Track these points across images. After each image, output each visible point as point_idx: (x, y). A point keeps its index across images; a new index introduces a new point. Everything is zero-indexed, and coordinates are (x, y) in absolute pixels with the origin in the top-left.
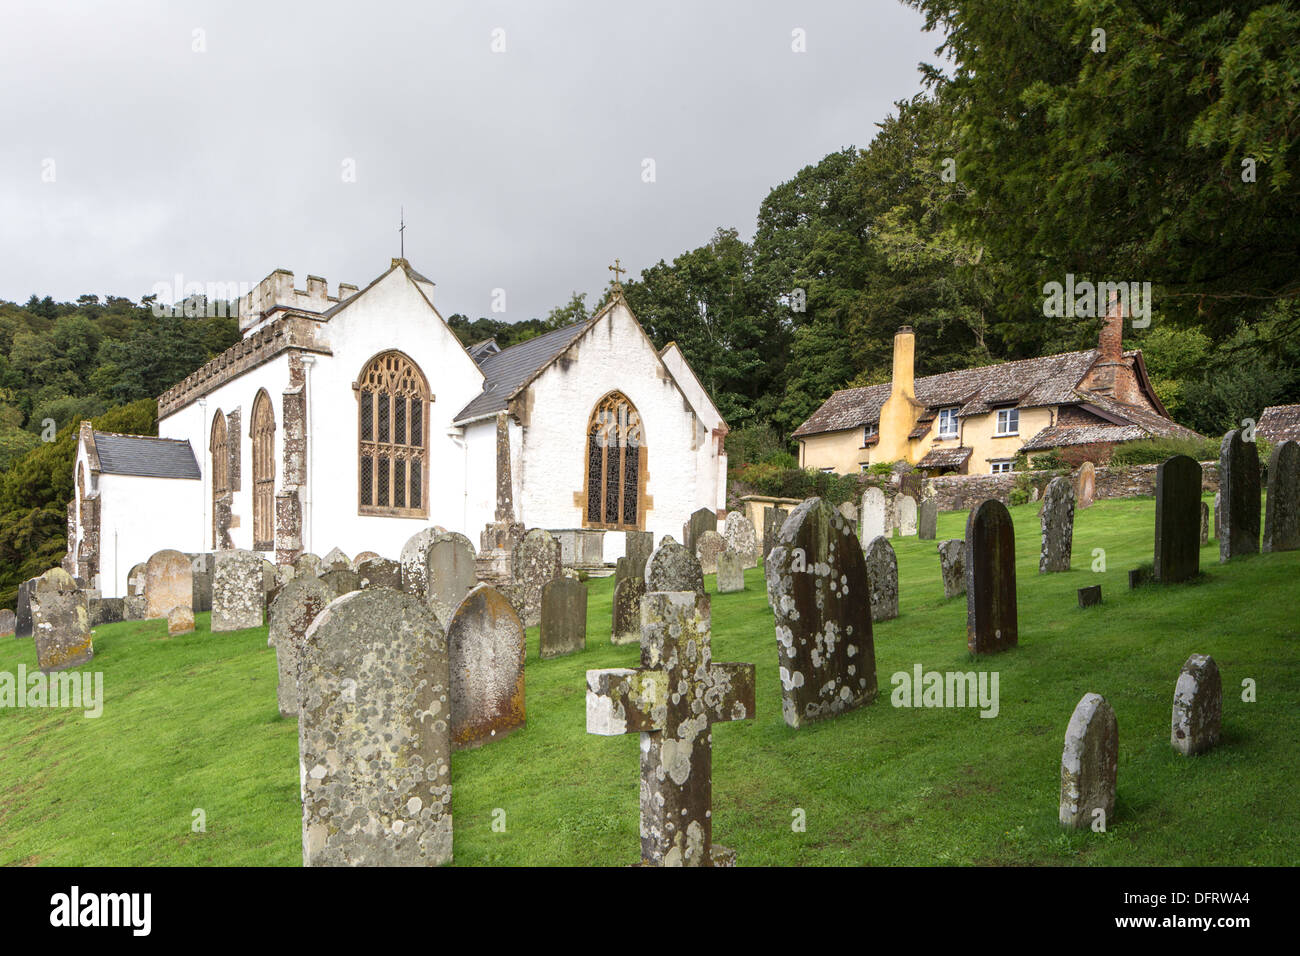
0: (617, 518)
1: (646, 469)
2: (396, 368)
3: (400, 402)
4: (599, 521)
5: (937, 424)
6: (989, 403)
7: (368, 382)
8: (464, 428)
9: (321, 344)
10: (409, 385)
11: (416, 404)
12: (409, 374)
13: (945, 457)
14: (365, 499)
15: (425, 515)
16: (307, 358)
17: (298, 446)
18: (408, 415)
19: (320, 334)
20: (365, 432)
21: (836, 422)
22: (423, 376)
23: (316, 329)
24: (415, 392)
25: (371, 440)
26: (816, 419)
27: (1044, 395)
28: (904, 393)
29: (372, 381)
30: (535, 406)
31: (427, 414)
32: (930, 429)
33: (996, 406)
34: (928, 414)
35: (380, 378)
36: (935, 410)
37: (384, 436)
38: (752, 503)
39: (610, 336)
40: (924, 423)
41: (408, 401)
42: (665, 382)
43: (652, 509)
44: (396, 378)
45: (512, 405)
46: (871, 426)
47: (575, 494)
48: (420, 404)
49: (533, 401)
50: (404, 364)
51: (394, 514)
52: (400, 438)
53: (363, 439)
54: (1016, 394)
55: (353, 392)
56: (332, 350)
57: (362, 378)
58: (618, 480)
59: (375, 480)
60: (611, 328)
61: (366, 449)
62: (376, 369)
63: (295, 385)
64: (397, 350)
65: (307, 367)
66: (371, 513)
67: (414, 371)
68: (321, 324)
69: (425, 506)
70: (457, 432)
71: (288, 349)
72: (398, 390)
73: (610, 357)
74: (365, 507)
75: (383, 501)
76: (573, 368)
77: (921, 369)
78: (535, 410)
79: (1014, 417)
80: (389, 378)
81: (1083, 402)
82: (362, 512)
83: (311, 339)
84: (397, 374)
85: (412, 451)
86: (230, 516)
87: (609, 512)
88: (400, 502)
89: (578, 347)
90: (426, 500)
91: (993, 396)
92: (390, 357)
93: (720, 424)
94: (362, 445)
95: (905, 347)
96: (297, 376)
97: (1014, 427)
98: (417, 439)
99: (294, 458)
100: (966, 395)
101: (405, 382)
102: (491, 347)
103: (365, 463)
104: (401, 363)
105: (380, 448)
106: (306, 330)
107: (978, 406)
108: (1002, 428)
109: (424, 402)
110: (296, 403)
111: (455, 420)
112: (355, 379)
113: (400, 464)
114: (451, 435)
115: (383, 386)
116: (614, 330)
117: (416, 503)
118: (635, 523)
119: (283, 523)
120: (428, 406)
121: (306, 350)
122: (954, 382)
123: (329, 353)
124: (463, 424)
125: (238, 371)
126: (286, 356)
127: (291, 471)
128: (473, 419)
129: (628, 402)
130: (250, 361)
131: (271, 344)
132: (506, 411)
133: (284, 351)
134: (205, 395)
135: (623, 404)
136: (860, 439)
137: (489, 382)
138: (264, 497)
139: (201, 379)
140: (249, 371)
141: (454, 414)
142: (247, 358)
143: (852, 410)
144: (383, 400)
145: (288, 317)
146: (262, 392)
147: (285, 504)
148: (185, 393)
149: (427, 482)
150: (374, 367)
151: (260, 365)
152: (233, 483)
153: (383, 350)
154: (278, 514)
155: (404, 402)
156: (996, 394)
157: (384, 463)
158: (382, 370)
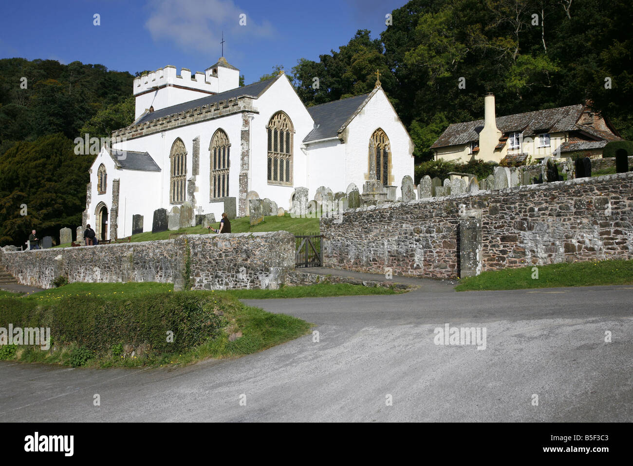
1: (391, 163)
2: (280, 119)
3: (282, 134)
5: (509, 142)
6: (534, 131)
7: (271, 125)
8: (307, 145)
9: (255, 108)
10: (285, 126)
11: (288, 134)
12: (285, 120)
13: (515, 158)
14: (269, 178)
15: (291, 185)
16: (251, 115)
17: (245, 153)
18: (285, 139)
19: (255, 104)
20: (270, 147)
22: (291, 122)
24: (287, 129)
25: (272, 150)
27: (560, 127)
28: (491, 126)
30: (349, 134)
31: (292, 138)
32: (505, 144)
33: (538, 132)
34: (504, 137)
35: (275, 123)
37: (276, 150)
38: (453, 175)
39: (376, 103)
40: (503, 140)
41: (285, 133)
43: (394, 181)
44: (280, 123)
45: (340, 135)
46: (475, 143)
47: (365, 174)
49: (349, 132)
51: (280, 184)
52: (282, 150)
53: (269, 150)
54: (547, 127)
55: (266, 129)
56: (258, 111)
57: (270, 123)
58: (381, 168)
59: (273, 168)
60: (376, 100)
61: (270, 154)
63: (246, 127)
64: (282, 111)
65: (250, 119)
67: (287, 119)
68: (255, 100)
69: (291, 181)
70: (305, 147)
71: (243, 112)
72: (281, 128)
74: (270, 181)
75: (275, 179)
76: (363, 118)
77: (499, 113)
78: (350, 136)
80: (278, 123)
81: (580, 130)
83: (251, 106)
84: (281, 121)
85: (286, 156)
86: (195, 187)
88: (282, 179)
89: (364, 109)
90: (292, 178)
91: (536, 127)
92: (279, 114)
94: (268, 153)
95: (490, 102)
96: (246, 123)
98: (288, 151)
99: (246, 158)
100: (523, 126)
101: (284, 124)
103: (269, 160)
104: (282, 116)
105: (274, 154)
106: (249, 103)
107: (530, 133)
109: (291, 133)
110: (245, 135)
111: (304, 141)
112: (267, 124)
113: (282, 162)
114: (302, 149)
115: (275, 127)
117: (287, 180)
119: (242, 187)
120: (292, 135)
121: (250, 112)
122: (515, 120)
123: (258, 113)
124: (308, 143)
125: (198, 120)
126: (241, 114)
127: (245, 164)
128: (317, 141)
129: (384, 132)
130: (209, 115)
131: (228, 109)
132: (337, 138)
133: (239, 112)
134: (165, 131)
135: (382, 134)
136: (469, 150)
137: (316, 124)
138: (217, 177)
139: (160, 123)
140: (208, 120)
141: (303, 139)
142: (206, 114)
143: (462, 135)
144: (276, 133)
145: (243, 97)
146: (220, 130)
147: (244, 179)
148: (143, 129)
149: (292, 170)
150: (273, 118)
151: (218, 118)
152: (195, 171)
153: (277, 111)
154: (240, 183)
155: (283, 133)
156: (537, 126)
157: (276, 161)
158: (275, 119)
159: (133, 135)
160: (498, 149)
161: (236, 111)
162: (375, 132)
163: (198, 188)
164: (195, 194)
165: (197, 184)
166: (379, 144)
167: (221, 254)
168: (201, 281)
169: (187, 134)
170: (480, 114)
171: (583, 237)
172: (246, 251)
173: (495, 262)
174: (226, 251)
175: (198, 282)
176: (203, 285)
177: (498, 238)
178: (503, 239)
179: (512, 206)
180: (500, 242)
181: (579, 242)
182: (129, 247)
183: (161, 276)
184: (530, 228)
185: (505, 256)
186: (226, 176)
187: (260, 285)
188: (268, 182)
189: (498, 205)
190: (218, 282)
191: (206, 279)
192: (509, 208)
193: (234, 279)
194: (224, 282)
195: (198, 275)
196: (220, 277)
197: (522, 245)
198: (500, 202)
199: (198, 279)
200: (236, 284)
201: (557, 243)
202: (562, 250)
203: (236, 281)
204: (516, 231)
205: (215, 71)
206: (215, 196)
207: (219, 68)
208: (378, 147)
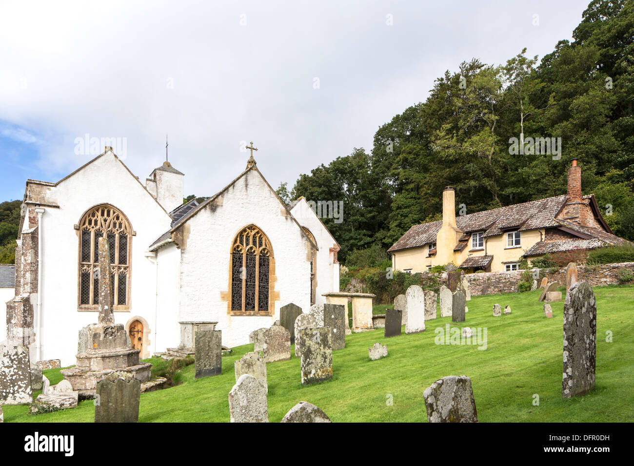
0: (254, 307)
1: (274, 274)
2: (108, 215)
3: (111, 236)
4: (241, 309)
5: (471, 242)
6: (501, 229)
7: (87, 224)
8: (156, 251)
9: (51, 200)
10: (117, 226)
11: (123, 237)
12: (118, 218)
13: (476, 261)
14: (83, 300)
15: (128, 310)
16: (42, 209)
18: (117, 244)
19: (50, 194)
20: (84, 256)
21: (412, 242)
22: (127, 220)
23: (48, 191)
24: (122, 230)
25: (89, 261)
26: (401, 241)
27: (535, 223)
28: (450, 225)
29: (90, 223)
30: (190, 235)
31: (130, 243)
32: (466, 245)
33: (506, 230)
34: (465, 236)
35: (96, 222)
36: (469, 234)
39: (246, 189)
40: (463, 241)
41: (117, 236)
42: (287, 219)
43: (279, 300)
44: (108, 221)
45: (175, 236)
46: (432, 244)
47: (222, 293)
48: (126, 238)
49: (189, 232)
50: (114, 213)
52: (110, 260)
53: (83, 261)
54: (518, 223)
55: (75, 231)
56: (59, 204)
57: (83, 221)
58: (255, 282)
59: (92, 287)
60: (247, 185)
61: (85, 268)
62: (93, 215)
63: (31, 227)
64: (107, 204)
65: (39, 216)
66: (87, 309)
67: (121, 216)
68: (51, 188)
69: (128, 303)
70: (151, 254)
72: (110, 229)
73: (247, 203)
74: (83, 306)
75: (96, 302)
76: (219, 210)
78: (190, 238)
79: (518, 236)
80: (103, 221)
81: (560, 226)
82: (80, 309)
83: (44, 197)
84: (109, 219)
85: (119, 268)
87: (247, 304)
89: (223, 197)
91: (504, 224)
92: (104, 208)
93: (334, 245)
94: (81, 265)
95: (449, 198)
96: (32, 221)
97: (518, 242)
98: (123, 260)
100: (488, 225)
101: (115, 224)
102: (194, 203)
103: (84, 277)
104: (111, 212)
105: (95, 266)
106: (40, 192)
107: (495, 231)
108: (511, 243)
109: (128, 236)
110: (27, 241)
111: (150, 247)
112: (77, 222)
114: (148, 257)
115: (98, 227)
116: (248, 186)
117: (122, 301)
118: (268, 310)
120: (131, 238)
121: (39, 205)
123: (58, 207)
129: (260, 231)
132: (170, 240)
135: (258, 233)
144: (98, 235)
149: (130, 288)
153: (99, 204)
155: (114, 236)
160: (458, 250)
162: (244, 230)
166: (251, 248)
207: (158, 172)
208: (250, 253)
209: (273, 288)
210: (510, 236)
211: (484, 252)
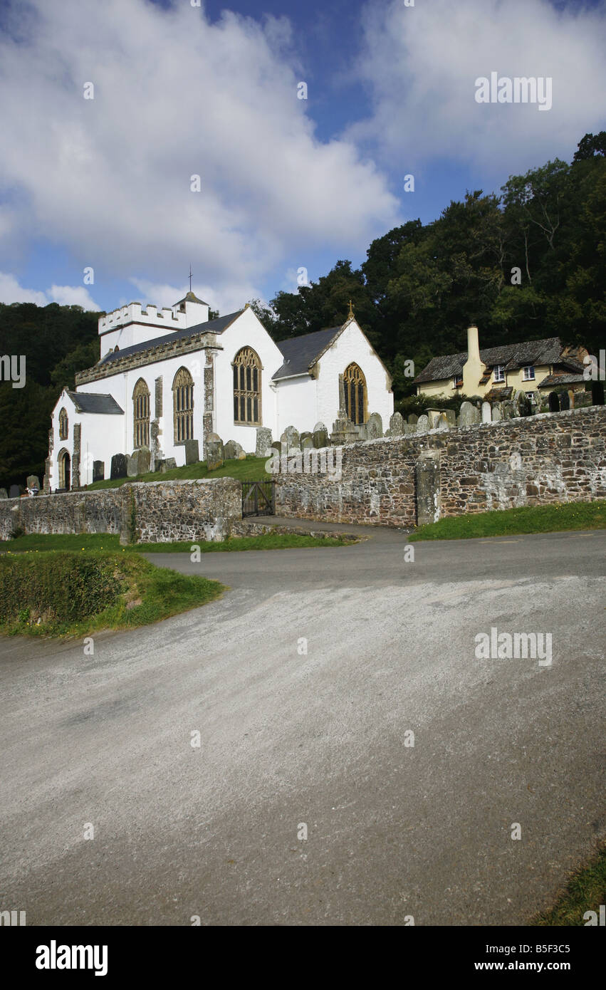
1: (367, 399)
2: (247, 355)
3: (249, 370)
5: (493, 375)
6: (519, 364)
7: (237, 361)
8: (277, 382)
9: (219, 345)
10: (252, 362)
11: (255, 371)
12: (252, 356)
13: (499, 392)
14: (236, 418)
15: (260, 425)
16: (214, 351)
17: (209, 393)
18: (252, 376)
19: (218, 340)
20: (236, 385)
22: (258, 358)
23: (217, 338)
24: (255, 365)
25: (238, 389)
27: (544, 359)
28: (474, 359)
30: (321, 370)
31: (260, 376)
32: (490, 378)
33: (522, 365)
34: (487, 370)
35: (241, 359)
36: (491, 367)
37: (242, 388)
38: (432, 412)
39: (350, 336)
40: (487, 374)
41: (252, 370)
44: (247, 359)
45: (311, 370)
46: (458, 377)
48: (257, 371)
49: (319, 368)
51: (248, 425)
52: (249, 388)
53: (235, 388)
54: (532, 359)
55: (231, 366)
56: (223, 347)
57: (235, 359)
58: (354, 405)
59: (239, 408)
61: (236, 394)
63: (209, 364)
64: (249, 345)
65: (214, 356)
66: (239, 424)
67: (254, 355)
68: (219, 335)
69: (260, 421)
70: (274, 384)
71: (206, 348)
72: (248, 365)
73: (350, 346)
74: (237, 422)
75: (243, 419)
76: (335, 352)
77: (482, 345)
79: (532, 371)
80: (244, 359)
81: (565, 363)
83: (215, 342)
84: (248, 357)
85: (253, 394)
86: (158, 429)
88: (250, 419)
90: (261, 418)
91: (520, 359)
92: (245, 350)
94: (234, 391)
95: (473, 334)
96: (210, 360)
97: (532, 375)
98: (256, 389)
99: (210, 398)
100: (507, 360)
101: (251, 360)
103: (236, 400)
104: (249, 352)
105: (241, 392)
106: (213, 339)
107: (514, 366)
108: (527, 375)
109: (259, 370)
110: (209, 374)
111: (272, 379)
112: (233, 360)
113: (249, 400)
114: (271, 386)
115: (242, 363)
117: (256, 420)
118: (364, 425)
119: (207, 429)
120: (260, 372)
121: (214, 348)
122: (500, 352)
123: (222, 349)
124: (278, 379)
125: (161, 358)
126: (204, 351)
127: (209, 404)
128: (286, 377)
129: (358, 367)
130: (172, 353)
131: (190, 346)
132: (308, 373)
133: (202, 349)
134: (127, 371)
135: (356, 368)
136: (452, 384)
137: (286, 359)
138: (181, 419)
139: (122, 362)
140: (171, 358)
141: (272, 376)
142: (169, 352)
143: (445, 368)
144: (242, 370)
145: (206, 333)
146: (183, 368)
147: (208, 421)
148: (105, 370)
149: (261, 409)
150: (238, 354)
151: (180, 355)
152: (159, 413)
153: (243, 346)
154: (204, 424)
156: (522, 359)
157: (243, 400)
158: (242, 356)
159: (96, 377)
160: (483, 383)
161: (198, 348)
162: (349, 366)
163: (162, 431)
164: (158, 437)
165: (161, 426)
166: (353, 380)
167: (165, 504)
168: (147, 533)
169: (149, 373)
170: (464, 347)
171: (545, 478)
172: (191, 500)
173: (455, 507)
174: (171, 500)
175: (144, 534)
176: (149, 537)
177: (458, 481)
178: (463, 482)
179: (472, 445)
180: (460, 486)
181: (541, 484)
182: (81, 496)
183: (113, 527)
184: (491, 469)
185: (465, 500)
186: (190, 418)
187: (206, 537)
188: (235, 423)
189: (457, 444)
190: (164, 533)
191: (151, 531)
192: (469, 448)
193: (180, 530)
194: (169, 534)
195: (143, 526)
196: (165, 529)
197: (482, 488)
198: (458, 441)
199: (144, 531)
200: (182, 536)
201: (519, 485)
202: (524, 493)
203: (181, 533)
204: (476, 473)
205: (183, 307)
206: (179, 440)
207: (187, 303)
208: (352, 383)
209: (366, 410)
210: (526, 370)
211: (505, 384)
